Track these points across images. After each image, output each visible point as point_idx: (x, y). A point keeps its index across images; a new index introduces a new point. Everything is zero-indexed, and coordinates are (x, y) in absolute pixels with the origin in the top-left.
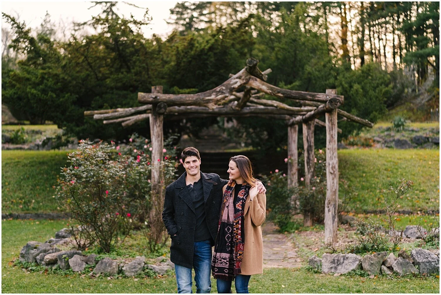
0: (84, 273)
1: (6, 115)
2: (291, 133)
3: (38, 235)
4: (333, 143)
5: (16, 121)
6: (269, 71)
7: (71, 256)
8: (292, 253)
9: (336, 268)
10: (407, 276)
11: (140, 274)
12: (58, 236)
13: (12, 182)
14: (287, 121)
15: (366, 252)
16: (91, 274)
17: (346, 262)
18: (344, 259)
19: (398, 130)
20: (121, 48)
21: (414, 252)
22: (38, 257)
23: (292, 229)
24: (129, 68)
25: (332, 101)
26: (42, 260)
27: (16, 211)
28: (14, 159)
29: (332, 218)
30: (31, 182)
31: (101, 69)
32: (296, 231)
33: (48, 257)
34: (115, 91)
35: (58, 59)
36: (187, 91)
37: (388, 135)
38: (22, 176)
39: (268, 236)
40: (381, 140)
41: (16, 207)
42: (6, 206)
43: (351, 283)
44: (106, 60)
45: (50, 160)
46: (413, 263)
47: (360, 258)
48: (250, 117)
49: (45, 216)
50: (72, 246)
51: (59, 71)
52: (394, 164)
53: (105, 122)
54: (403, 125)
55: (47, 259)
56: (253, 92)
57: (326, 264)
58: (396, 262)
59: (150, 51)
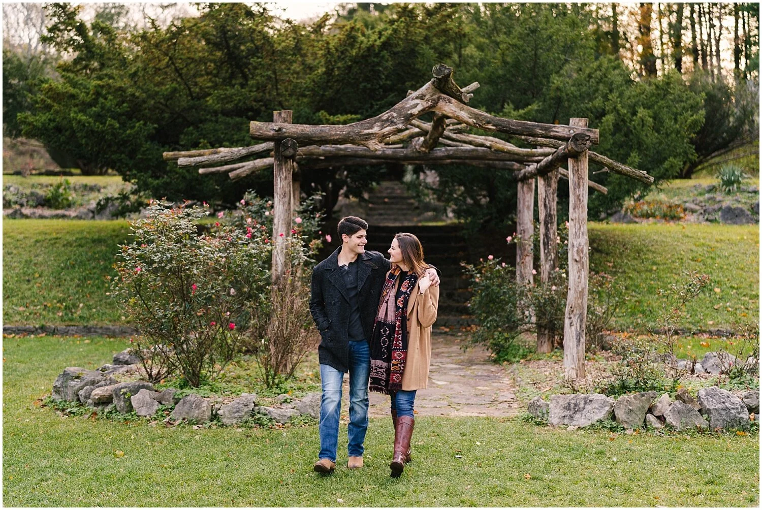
0: (155, 419)
1: (41, 157)
2: (523, 193)
3: (86, 360)
4: (580, 209)
5: (58, 169)
6: (475, 85)
7: (135, 390)
8: (507, 395)
9: (571, 418)
10: (687, 431)
11: (246, 422)
12: (117, 361)
13: (45, 273)
14: (516, 172)
15: (625, 393)
16: (167, 420)
17: (588, 407)
18: (585, 403)
19: (729, 190)
20: (231, 43)
21: (702, 393)
22: (81, 392)
23: (515, 357)
24: (245, 77)
25: (577, 138)
26: (87, 397)
27: (52, 322)
28: (50, 234)
29: (577, 336)
30: (77, 274)
31: (199, 80)
32: (522, 361)
33: (98, 392)
34: (221, 118)
35: (124, 63)
36: (342, 118)
37: (710, 199)
38: (63, 262)
39: (474, 367)
40: (697, 208)
41: (51, 315)
42: (36, 314)
43: (592, 440)
44: (206, 64)
45: (111, 236)
46: (700, 411)
47: (611, 401)
48: (452, 163)
49: (100, 331)
50: (139, 377)
51: (125, 83)
52: (709, 249)
53: (201, 171)
54: (739, 182)
55: (95, 395)
56: (447, 121)
57: (555, 411)
58: (671, 407)
59: (280, 48)
